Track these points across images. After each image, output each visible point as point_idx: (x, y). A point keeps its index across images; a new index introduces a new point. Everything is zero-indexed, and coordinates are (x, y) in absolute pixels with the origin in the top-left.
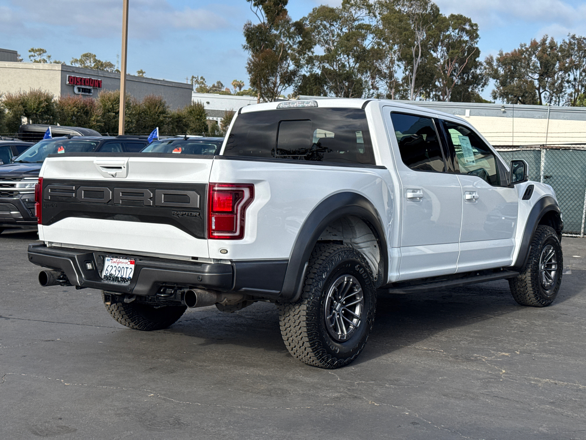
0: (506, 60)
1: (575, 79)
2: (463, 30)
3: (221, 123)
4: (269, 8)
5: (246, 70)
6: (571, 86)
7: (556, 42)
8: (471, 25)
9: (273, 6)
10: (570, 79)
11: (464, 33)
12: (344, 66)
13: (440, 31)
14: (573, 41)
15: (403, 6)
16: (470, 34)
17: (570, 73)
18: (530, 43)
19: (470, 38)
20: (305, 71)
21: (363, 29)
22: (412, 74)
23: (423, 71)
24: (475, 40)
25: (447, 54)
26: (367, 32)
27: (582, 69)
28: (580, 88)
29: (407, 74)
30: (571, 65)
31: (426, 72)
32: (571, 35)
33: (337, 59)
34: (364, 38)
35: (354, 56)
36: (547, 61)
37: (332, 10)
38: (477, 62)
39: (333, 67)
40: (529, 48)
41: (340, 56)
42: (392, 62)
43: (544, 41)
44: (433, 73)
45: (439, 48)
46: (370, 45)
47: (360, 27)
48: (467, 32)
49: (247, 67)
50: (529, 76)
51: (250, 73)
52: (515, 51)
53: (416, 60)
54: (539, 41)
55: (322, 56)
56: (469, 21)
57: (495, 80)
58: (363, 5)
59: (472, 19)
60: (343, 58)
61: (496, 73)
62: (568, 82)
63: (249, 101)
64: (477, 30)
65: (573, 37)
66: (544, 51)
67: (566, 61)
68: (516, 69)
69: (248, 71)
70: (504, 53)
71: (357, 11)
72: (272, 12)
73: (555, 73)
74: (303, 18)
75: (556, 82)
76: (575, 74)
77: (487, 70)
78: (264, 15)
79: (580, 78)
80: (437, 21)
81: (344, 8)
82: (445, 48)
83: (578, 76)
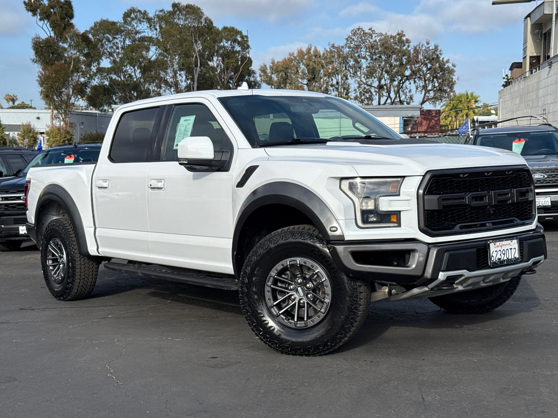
0: (277, 67)
1: (337, 83)
2: (235, 41)
3: (18, 137)
4: (56, 22)
5: (37, 83)
6: (335, 89)
7: (318, 51)
8: (242, 37)
9: (60, 20)
10: (333, 83)
11: (236, 44)
12: (130, 76)
13: (215, 42)
14: (333, 50)
15: (179, 19)
16: (242, 45)
17: (333, 78)
18: (297, 52)
19: (241, 48)
20: (95, 82)
21: (146, 41)
22: (194, 83)
23: (203, 79)
24: (246, 51)
25: (223, 63)
26: (150, 44)
27: (342, 74)
28: (342, 91)
29: (188, 83)
30: (333, 71)
31: (206, 80)
32: (331, 44)
33: (124, 70)
34: (148, 50)
35: (140, 67)
36: (314, 68)
37: (114, 24)
38: (250, 70)
39: (120, 78)
40: (297, 56)
41: (127, 67)
42: (175, 72)
43: (309, 50)
44: (212, 82)
45: (215, 58)
46: (154, 56)
47: (143, 39)
48: (239, 43)
49: (38, 80)
50: (299, 82)
51: (41, 85)
52: (285, 59)
53: (196, 70)
54: (304, 50)
55: (108, 68)
56: (240, 33)
57: (270, 86)
58: (143, 18)
59: (242, 32)
60: (129, 69)
61: (270, 80)
62: (332, 86)
63: (38, 114)
64: (247, 41)
65: (333, 46)
66: (310, 59)
67: (329, 68)
68: (288, 76)
69: (39, 84)
70: (276, 62)
71: (138, 24)
72: (59, 26)
73: (321, 78)
74: (86, 31)
75: (322, 86)
76: (337, 78)
77: (263, 77)
78: (50, 29)
79: (341, 82)
80: (212, 34)
81: (125, 22)
82: (220, 58)
83: (340, 80)
